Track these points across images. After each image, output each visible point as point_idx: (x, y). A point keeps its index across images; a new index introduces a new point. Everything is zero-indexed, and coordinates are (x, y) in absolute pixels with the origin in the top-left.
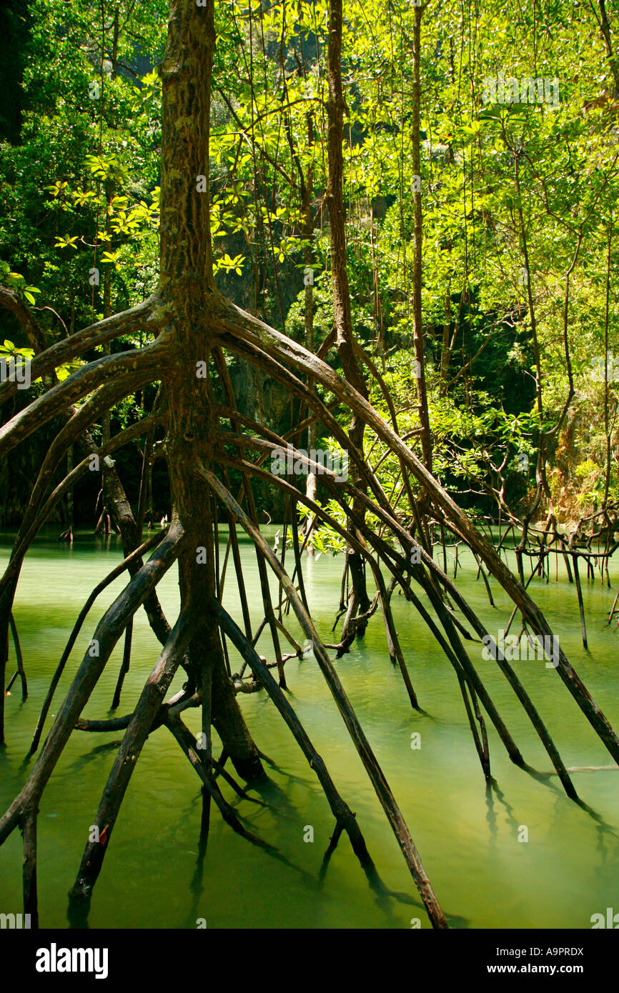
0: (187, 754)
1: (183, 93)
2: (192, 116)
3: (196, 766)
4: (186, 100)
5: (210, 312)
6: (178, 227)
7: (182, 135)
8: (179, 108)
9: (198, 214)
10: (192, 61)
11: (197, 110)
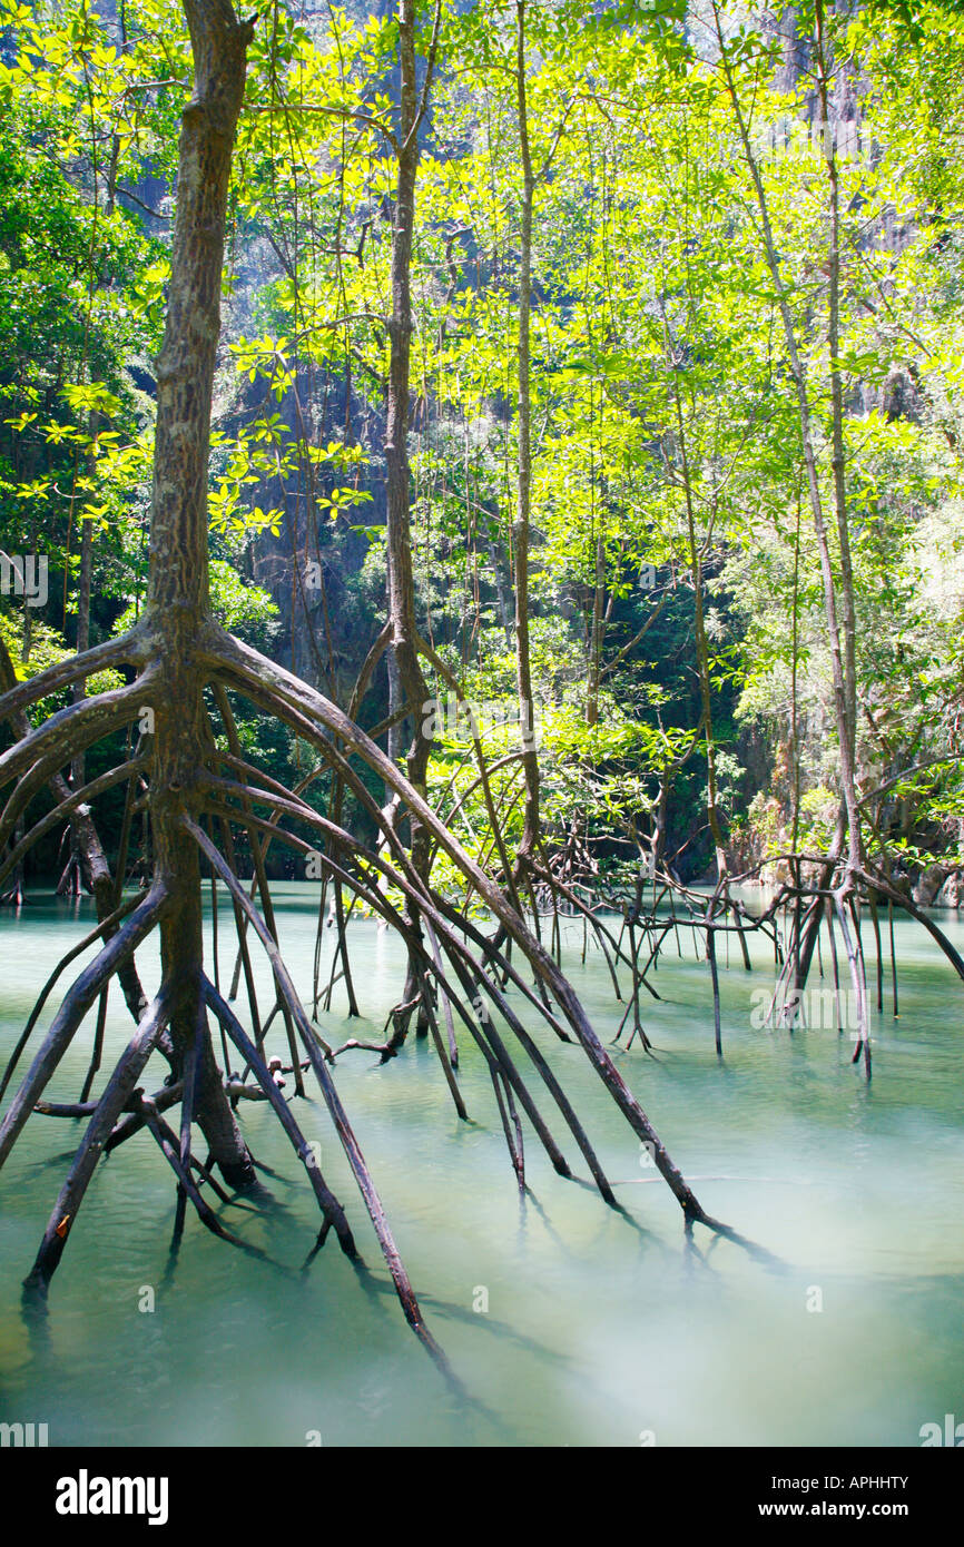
0: (162, 1146)
1: (180, 395)
2: (190, 422)
3: (170, 1160)
4: (183, 405)
5: (204, 645)
6: (170, 548)
7: (177, 444)
8: (175, 413)
9: (193, 532)
10: (191, 358)
11: (195, 414)
